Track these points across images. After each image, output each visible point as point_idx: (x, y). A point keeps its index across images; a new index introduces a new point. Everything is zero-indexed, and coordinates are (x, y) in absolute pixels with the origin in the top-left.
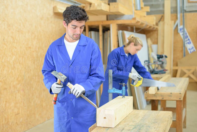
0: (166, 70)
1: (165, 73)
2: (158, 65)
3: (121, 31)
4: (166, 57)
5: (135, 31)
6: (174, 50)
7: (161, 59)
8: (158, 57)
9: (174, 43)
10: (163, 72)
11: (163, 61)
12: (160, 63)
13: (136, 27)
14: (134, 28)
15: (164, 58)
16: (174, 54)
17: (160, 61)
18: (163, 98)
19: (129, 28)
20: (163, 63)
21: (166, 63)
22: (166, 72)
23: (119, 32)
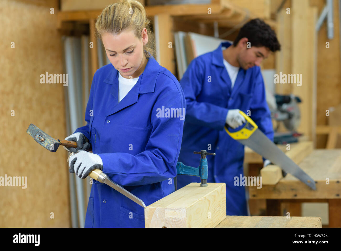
0: (300, 135)
1: (296, 142)
2: (278, 121)
3: (181, 35)
4: (298, 100)
5: (216, 34)
6: (319, 84)
7: (285, 107)
8: (279, 100)
9: (319, 65)
10: (293, 139)
11: (292, 111)
12: (284, 116)
13: (219, 24)
14: (216, 26)
15: (293, 103)
16: (319, 94)
17: (283, 112)
18: (296, 195)
19: (202, 26)
20: (290, 117)
21: (299, 117)
22: (300, 139)
23: (176, 36)
